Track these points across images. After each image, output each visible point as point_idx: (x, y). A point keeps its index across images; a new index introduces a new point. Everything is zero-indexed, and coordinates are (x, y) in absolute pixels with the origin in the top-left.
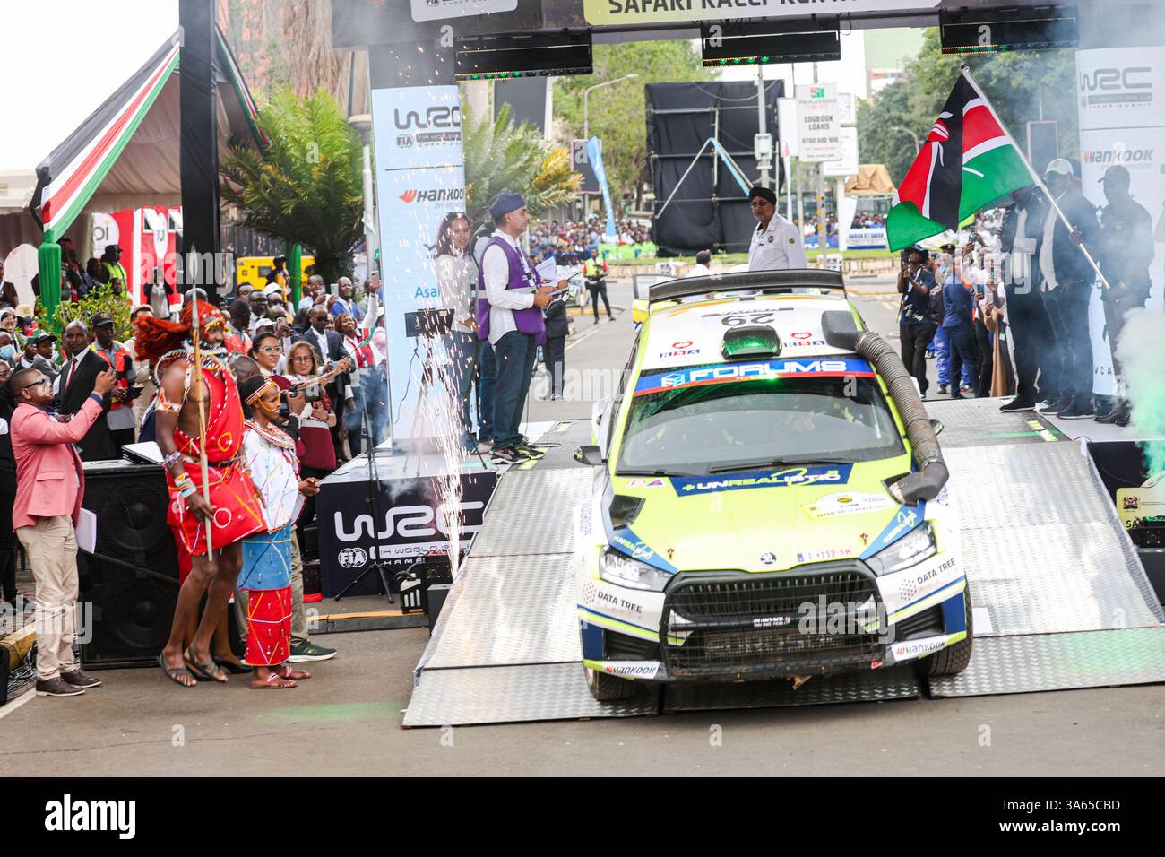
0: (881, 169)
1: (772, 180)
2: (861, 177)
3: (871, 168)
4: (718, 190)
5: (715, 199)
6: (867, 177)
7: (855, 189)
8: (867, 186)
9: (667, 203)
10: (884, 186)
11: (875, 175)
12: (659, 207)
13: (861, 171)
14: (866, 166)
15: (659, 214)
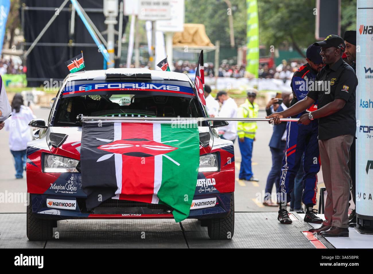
0: (201, 28)
1: (116, 32)
2: (186, 34)
3: (193, 27)
4: (75, 38)
5: (72, 44)
6: (189, 34)
7: (180, 42)
8: (190, 40)
9: (33, 45)
10: (202, 42)
11: (196, 33)
12: (26, 48)
13: (186, 29)
14: (190, 25)
15: (27, 53)
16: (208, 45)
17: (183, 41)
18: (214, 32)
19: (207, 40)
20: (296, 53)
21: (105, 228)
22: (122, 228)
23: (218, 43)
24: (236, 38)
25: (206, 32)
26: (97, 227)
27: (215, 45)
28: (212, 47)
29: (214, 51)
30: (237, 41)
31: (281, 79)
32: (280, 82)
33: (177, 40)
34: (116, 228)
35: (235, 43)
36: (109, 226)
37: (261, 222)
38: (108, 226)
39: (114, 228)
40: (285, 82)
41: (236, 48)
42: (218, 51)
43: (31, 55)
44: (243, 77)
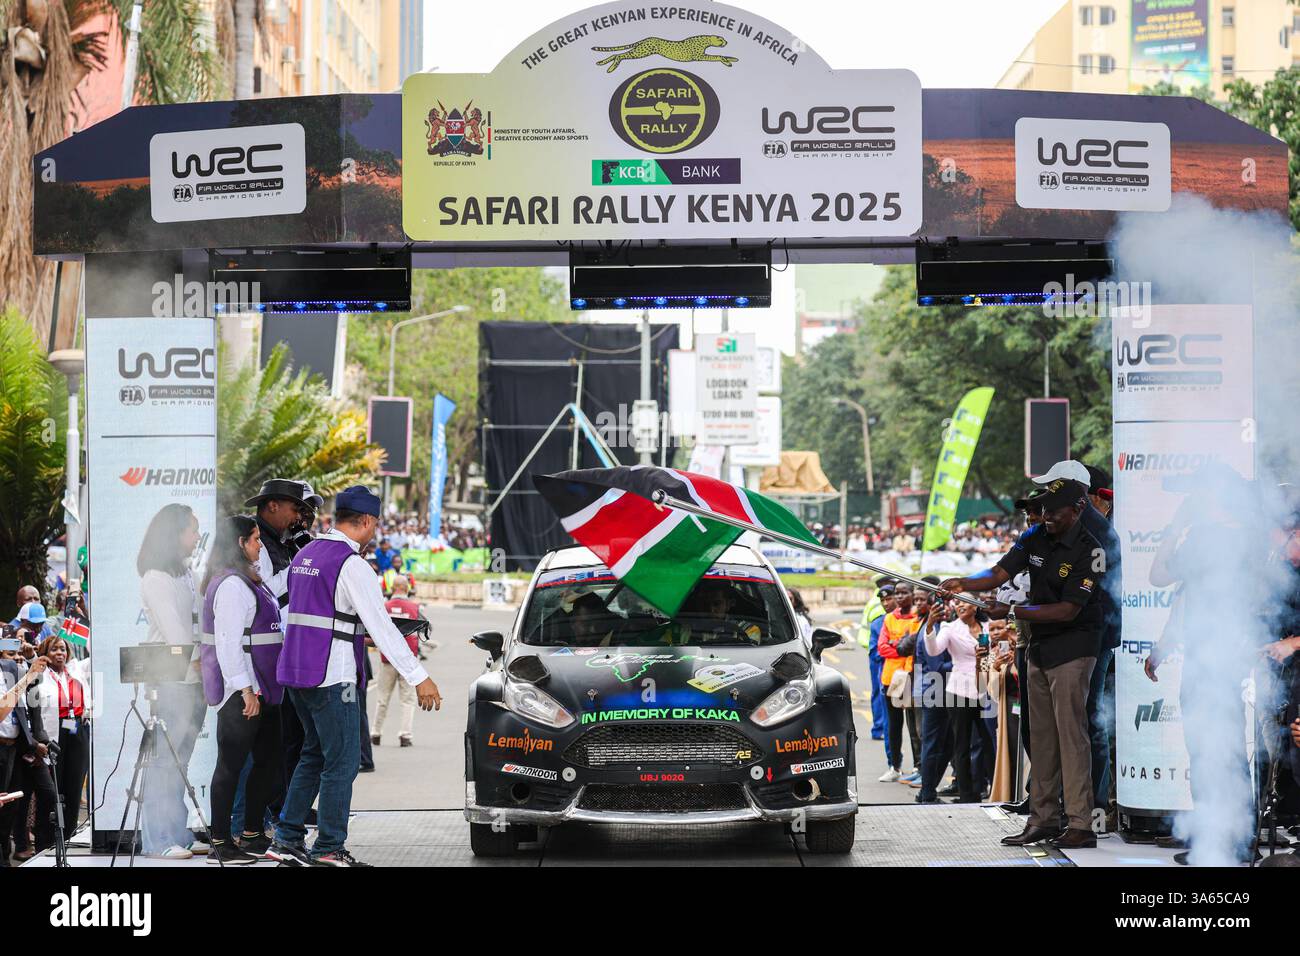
0: (812, 458)
2: (784, 469)
3: (798, 457)
6: (792, 469)
7: (774, 485)
8: (793, 481)
9: (503, 493)
10: (816, 484)
11: (803, 467)
12: (491, 499)
13: (784, 460)
14: (791, 453)
15: (491, 509)
16: (825, 489)
17: (779, 484)
18: (834, 464)
19: (824, 481)
20: (989, 502)
21: (648, 837)
22: (680, 837)
23: (844, 486)
24: (875, 477)
25: (822, 465)
26: (633, 835)
27: (839, 490)
28: (833, 493)
29: (838, 500)
30: (879, 482)
31: (964, 552)
32: (961, 557)
33: (768, 482)
34: (668, 837)
35: (875, 486)
36: (656, 834)
37: (941, 822)
38: (653, 834)
39: (664, 837)
40: (969, 558)
41: (878, 494)
42: (844, 500)
43: (497, 514)
44: (891, 548)
